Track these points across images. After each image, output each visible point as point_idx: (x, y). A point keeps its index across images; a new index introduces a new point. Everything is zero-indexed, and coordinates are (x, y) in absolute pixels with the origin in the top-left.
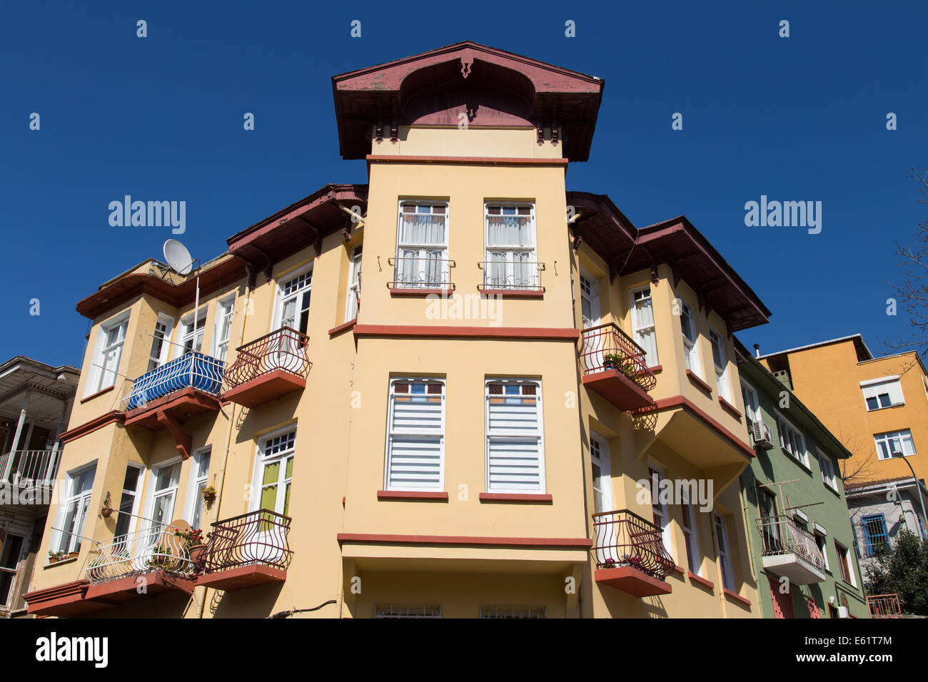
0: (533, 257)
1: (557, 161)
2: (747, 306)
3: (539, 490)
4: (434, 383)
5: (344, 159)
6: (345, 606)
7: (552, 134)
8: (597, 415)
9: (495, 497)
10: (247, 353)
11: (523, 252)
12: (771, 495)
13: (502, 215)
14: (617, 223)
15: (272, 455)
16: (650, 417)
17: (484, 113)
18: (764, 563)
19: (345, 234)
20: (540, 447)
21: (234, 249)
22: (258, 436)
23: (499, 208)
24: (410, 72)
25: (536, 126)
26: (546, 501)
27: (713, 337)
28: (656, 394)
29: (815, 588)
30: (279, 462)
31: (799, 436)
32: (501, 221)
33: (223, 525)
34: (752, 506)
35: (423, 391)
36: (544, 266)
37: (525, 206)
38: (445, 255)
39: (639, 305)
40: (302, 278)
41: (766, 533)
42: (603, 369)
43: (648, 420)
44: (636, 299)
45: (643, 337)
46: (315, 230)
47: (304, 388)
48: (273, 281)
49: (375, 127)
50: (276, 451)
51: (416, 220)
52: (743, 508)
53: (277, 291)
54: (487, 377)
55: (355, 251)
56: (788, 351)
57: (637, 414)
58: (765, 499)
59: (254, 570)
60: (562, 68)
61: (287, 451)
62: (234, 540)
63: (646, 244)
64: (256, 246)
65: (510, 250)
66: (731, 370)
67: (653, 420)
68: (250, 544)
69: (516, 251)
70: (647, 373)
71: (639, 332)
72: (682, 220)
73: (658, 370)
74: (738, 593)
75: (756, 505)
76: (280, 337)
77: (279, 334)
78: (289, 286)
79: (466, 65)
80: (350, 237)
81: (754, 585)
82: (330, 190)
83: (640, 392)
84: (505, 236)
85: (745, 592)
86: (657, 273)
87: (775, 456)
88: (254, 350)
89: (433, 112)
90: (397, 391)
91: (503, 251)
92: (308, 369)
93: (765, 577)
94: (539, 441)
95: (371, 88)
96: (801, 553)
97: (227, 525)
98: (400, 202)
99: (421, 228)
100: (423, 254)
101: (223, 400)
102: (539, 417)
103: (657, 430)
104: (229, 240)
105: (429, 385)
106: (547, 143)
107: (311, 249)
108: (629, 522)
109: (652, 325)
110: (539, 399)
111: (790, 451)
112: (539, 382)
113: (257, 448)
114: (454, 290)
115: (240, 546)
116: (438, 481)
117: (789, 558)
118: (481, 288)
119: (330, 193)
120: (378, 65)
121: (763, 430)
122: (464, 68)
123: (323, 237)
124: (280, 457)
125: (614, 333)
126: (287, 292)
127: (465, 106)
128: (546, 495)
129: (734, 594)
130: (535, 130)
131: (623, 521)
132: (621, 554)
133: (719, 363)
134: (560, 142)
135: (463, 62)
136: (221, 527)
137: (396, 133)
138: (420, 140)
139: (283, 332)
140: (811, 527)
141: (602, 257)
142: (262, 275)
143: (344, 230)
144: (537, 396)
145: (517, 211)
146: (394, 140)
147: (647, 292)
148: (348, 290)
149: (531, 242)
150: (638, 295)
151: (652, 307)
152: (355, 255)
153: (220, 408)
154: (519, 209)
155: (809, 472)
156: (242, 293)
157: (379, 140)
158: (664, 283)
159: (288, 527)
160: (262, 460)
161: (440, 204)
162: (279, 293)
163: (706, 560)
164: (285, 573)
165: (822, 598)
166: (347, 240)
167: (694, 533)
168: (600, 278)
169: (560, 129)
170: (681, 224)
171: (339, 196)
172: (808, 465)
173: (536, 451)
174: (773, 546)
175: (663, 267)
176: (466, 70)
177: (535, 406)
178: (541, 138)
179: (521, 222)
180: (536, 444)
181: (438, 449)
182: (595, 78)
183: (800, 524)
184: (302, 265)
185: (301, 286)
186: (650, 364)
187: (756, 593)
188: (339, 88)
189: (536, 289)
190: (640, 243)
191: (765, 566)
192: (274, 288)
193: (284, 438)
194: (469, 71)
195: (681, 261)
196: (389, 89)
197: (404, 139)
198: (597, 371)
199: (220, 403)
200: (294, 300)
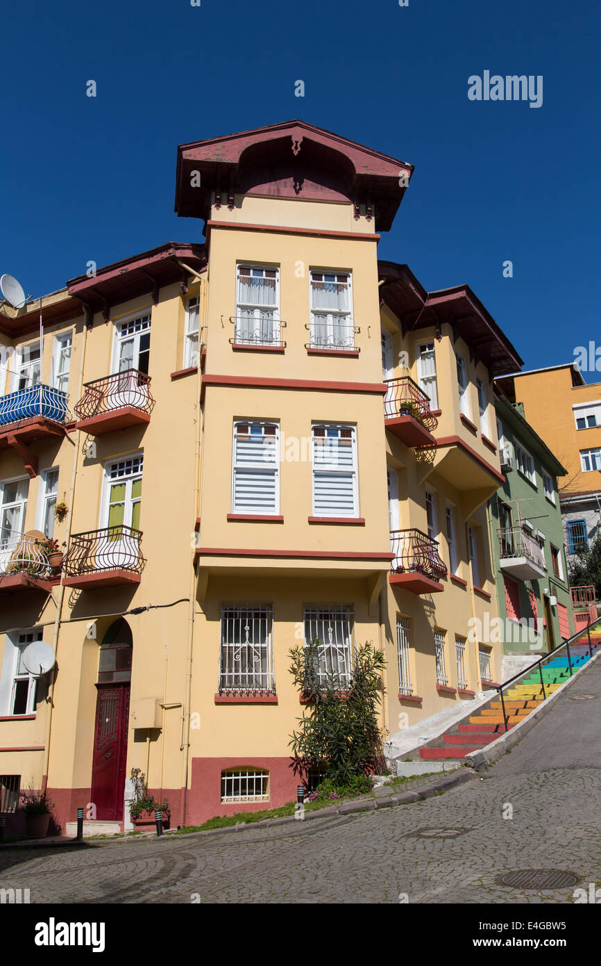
0: (348, 321)
1: (371, 237)
2: (506, 358)
3: (354, 515)
4: (270, 427)
5: (179, 216)
6: (197, 604)
7: (367, 211)
8: (392, 452)
9: (320, 520)
10: (93, 389)
11: (341, 315)
12: (508, 509)
13: (323, 281)
14: (413, 288)
15: (118, 478)
16: (429, 451)
17: (309, 187)
18: (501, 564)
19: (182, 287)
20: (354, 480)
21: (74, 291)
22: (104, 461)
23: (321, 275)
24: (248, 146)
25: (354, 203)
26: (360, 523)
27: (478, 384)
28: (437, 434)
29: (535, 584)
30: (125, 484)
31: (529, 459)
32: (322, 287)
33: (82, 537)
34: (495, 519)
35: (261, 432)
36: (359, 329)
37: (343, 275)
38: (276, 316)
39: (424, 357)
40: (138, 321)
41: (504, 541)
42: (399, 415)
43: (429, 454)
44: (421, 351)
45: (426, 384)
46: (153, 280)
47: (149, 422)
48: (110, 323)
49: (213, 194)
50: (121, 474)
51: (250, 282)
52: (488, 521)
53: (114, 332)
54: (313, 422)
55: (192, 303)
56: (515, 374)
57: (420, 449)
58: (503, 511)
59: (116, 575)
60: (379, 153)
61: (132, 474)
62: (88, 549)
63: (433, 307)
64: (95, 290)
65: (331, 313)
66: (490, 410)
67: (432, 454)
68: (113, 553)
69: (335, 314)
70: (430, 415)
71: (423, 380)
72: (466, 288)
73: (439, 414)
74: (482, 588)
75: (497, 518)
76: (127, 378)
77: (126, 375)
78: (125, 328)
79: (297, 142)
80: (187, 290)
81: (493, 581)
82: (171, 247)
83: (425, 432)
84: (327, 300)
85: (487, 587)
86: (440, 330)
87: (513, 477)
88: (101, 387)
89: (264, 183)
90: (238, 431)
91: (324, 314)
92: (151, 407)
93: (501, 574)
94: (353, 475)
95: (214, 159)
96: (528, 556)
97: (86, 537)
98: (238, 265)
99: (255, 289)
100: (257, 313)
101: (69, 428)
102: (354, 455)
103: (435, 463)
104: (68, 283)
105: (265, 427)
106: (363, 218)
107: (149, 296)
108: (417, 538)
109: (434, 375)
110: (354, 441)
111: (522, 471)
112: (354, 428)
113: (104, 471)
114: (286, 347)
115: (95, 556)
116: (274, 506)
117: (521, 561)
118: (308, 346)
119: (171, 251)
120: (219, 137)
121: (506, 456)
122: (295, 145)
123: (160, 287)
124: (126, 479)
125: (409, 385)
126: (124, 333)
127: (292, 178)
128: (360, 519)
129: (479, 590)
130: (352, 205)
131: (412, 538)
132: (411, 562)
133: (482, 406)
134: (373, 218)
135: (294, 140)
136: (80, 538)
137: (233, 201)
138: (254, 209)
139: (130, 373)
140: (535, 533)
141: (396, 314)
142: (99, 316)
143: (182, 283)
144: (352, 439)
145: (336, 278)
146: (231, 207)
147: (431, 346)
148: (185, 337)
149: (348, 307)
150: (423, 348)
151: (434, 359)
152: (190, 306)
153: (65, 434)
154: (338, 277)
155: (535, 488)
156: (79, 330)
157: (218, 206)
158: (446, 340)
159: (139, 539)
160: (108, 481)
161: (272, 269)
162: (116, 334)
163: (462, 563)
164: (140, 578)
165: (539, 590)
166: (185, 293)
167: (454, 541)
168: (393, 333)
169: (373, 206)
170: (464, 292)
171: (179, 254)
172: (535, 483)
173: (351, 483)
174: (508, 551)
175: (446, 326)
176: (296, 148)
177: (351, 446)
178: (357, 214)
179: (339, 288)
180: (351, 477)
181: (274, 480)
182: (406, 164)
183: (527, 531)
184: (140, 311)
185: (138, 329)
186: (433, 408)
187: (495, 587)
188: (184, 157)
189: (352, 349)
190: (429, 305)
191: (502, 566)
192: (112, 329)
193: (129, 463)
194: (299, 149)
195: (460, 320)
196: (229, 161)
197: (239, 206)
198: (394, 416)
199: (66, 430)
200: (132, 341)
